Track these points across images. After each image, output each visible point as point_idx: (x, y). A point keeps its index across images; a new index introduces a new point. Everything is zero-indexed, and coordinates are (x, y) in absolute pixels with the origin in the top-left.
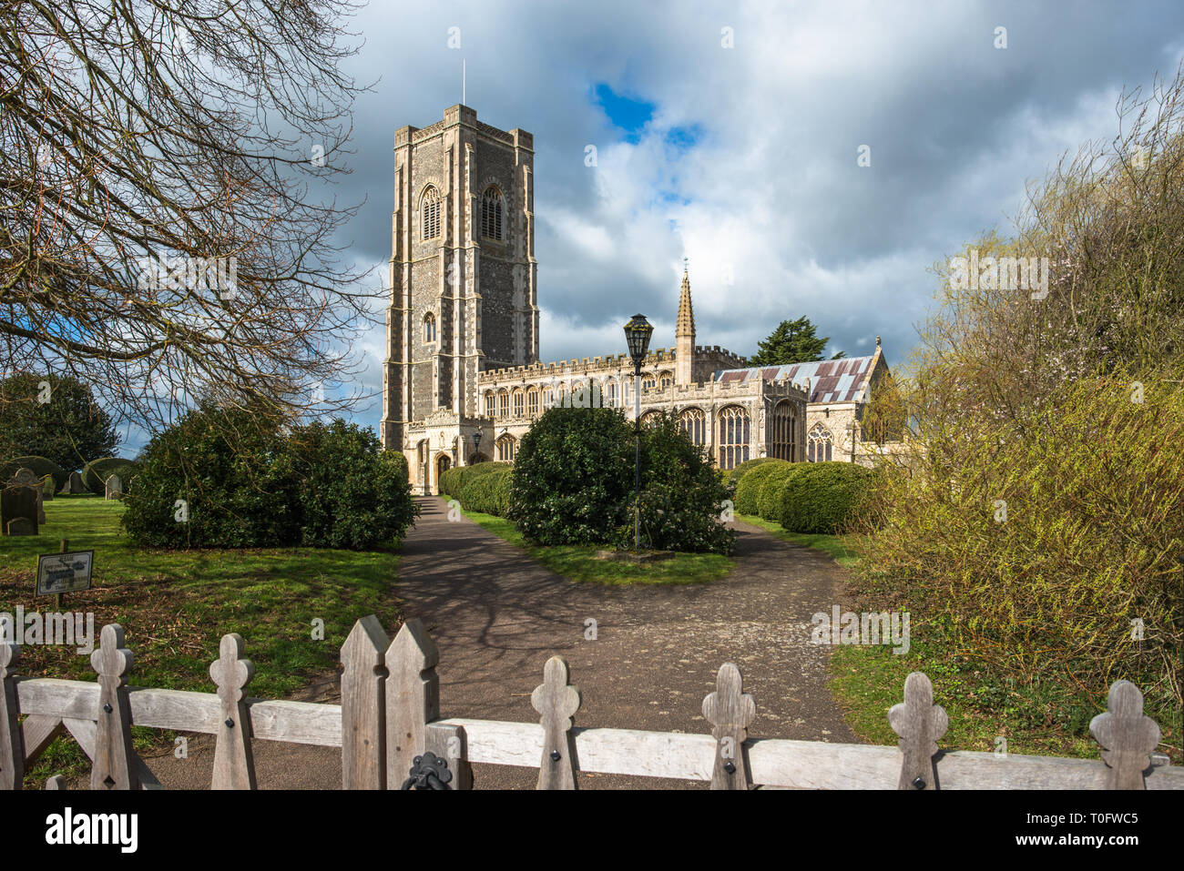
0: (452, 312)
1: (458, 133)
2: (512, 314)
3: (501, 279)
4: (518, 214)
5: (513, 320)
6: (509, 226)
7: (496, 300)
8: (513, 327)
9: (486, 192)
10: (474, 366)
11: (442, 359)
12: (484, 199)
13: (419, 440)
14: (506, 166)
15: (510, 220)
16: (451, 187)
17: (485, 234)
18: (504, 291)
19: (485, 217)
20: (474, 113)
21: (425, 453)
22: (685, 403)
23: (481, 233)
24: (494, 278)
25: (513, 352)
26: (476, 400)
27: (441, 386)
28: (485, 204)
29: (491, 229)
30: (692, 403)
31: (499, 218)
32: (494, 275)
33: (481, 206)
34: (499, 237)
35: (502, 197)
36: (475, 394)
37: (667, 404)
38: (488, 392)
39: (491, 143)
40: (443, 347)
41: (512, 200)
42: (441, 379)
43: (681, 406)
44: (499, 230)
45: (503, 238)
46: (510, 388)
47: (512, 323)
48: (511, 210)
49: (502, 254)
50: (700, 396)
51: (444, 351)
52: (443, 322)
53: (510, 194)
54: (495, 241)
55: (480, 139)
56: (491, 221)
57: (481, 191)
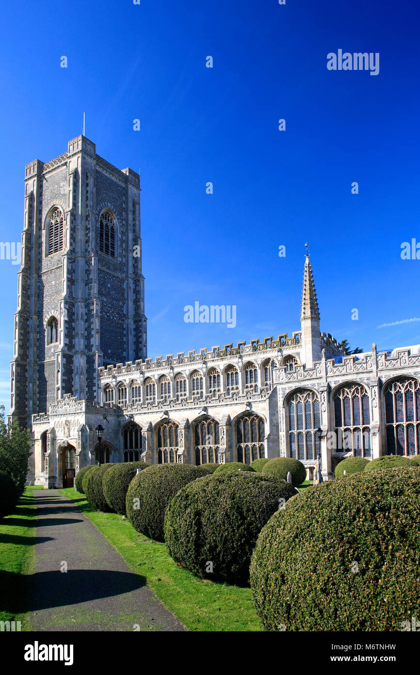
0: (74, 314)
1: (80, 159)
2: (123, 321)
3: (115, 290)
4: (128, 237)
5: (125, 326)
6: (121, 246)
7: (110, 308)
8: (125, 332)
9: (102, 215)
10: (94, 362)
11: (64, 356)
12: (101, 221)
13: (43, 431)
14: (119, 197)
15: (122, 241)
16: (75, 205)
17: (101, 250)
18: (118, 300)
19: (102, 235)
20: (94, 145)
21: (49, 443)
22: (341, 380)
23: (98, 249)
24: (109, 288)
25: (125, 354)
26: (95, 394)
27: (63, 381)
28: (101, 223)
29: (107, 246)
30: (349, 378)
31: (113, 237)
32: (109, 285)
33: (98, 225)
34: (113, 254)
35: (115, 221)
36: (95, 388)
37: (317, 381)
38: (107, 386)
39: (106, 174)
40: (66, 345)
41: (123, 225)
42: (63, 374)
43: (335, 382)
44: (113, 247)
45: (116, 256)
46: (128, 382)
47: (124, 329)
48: (122, 233)
49: (115, 269)
50: (361, 370)
51: (66, 348)
52: (66, 322)
53: (122, 220)
54: (110, 258)
55: (98, 169)
56: (107, 239)
57: (99, 212)
